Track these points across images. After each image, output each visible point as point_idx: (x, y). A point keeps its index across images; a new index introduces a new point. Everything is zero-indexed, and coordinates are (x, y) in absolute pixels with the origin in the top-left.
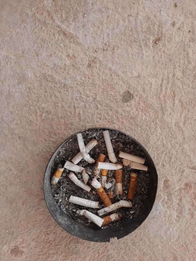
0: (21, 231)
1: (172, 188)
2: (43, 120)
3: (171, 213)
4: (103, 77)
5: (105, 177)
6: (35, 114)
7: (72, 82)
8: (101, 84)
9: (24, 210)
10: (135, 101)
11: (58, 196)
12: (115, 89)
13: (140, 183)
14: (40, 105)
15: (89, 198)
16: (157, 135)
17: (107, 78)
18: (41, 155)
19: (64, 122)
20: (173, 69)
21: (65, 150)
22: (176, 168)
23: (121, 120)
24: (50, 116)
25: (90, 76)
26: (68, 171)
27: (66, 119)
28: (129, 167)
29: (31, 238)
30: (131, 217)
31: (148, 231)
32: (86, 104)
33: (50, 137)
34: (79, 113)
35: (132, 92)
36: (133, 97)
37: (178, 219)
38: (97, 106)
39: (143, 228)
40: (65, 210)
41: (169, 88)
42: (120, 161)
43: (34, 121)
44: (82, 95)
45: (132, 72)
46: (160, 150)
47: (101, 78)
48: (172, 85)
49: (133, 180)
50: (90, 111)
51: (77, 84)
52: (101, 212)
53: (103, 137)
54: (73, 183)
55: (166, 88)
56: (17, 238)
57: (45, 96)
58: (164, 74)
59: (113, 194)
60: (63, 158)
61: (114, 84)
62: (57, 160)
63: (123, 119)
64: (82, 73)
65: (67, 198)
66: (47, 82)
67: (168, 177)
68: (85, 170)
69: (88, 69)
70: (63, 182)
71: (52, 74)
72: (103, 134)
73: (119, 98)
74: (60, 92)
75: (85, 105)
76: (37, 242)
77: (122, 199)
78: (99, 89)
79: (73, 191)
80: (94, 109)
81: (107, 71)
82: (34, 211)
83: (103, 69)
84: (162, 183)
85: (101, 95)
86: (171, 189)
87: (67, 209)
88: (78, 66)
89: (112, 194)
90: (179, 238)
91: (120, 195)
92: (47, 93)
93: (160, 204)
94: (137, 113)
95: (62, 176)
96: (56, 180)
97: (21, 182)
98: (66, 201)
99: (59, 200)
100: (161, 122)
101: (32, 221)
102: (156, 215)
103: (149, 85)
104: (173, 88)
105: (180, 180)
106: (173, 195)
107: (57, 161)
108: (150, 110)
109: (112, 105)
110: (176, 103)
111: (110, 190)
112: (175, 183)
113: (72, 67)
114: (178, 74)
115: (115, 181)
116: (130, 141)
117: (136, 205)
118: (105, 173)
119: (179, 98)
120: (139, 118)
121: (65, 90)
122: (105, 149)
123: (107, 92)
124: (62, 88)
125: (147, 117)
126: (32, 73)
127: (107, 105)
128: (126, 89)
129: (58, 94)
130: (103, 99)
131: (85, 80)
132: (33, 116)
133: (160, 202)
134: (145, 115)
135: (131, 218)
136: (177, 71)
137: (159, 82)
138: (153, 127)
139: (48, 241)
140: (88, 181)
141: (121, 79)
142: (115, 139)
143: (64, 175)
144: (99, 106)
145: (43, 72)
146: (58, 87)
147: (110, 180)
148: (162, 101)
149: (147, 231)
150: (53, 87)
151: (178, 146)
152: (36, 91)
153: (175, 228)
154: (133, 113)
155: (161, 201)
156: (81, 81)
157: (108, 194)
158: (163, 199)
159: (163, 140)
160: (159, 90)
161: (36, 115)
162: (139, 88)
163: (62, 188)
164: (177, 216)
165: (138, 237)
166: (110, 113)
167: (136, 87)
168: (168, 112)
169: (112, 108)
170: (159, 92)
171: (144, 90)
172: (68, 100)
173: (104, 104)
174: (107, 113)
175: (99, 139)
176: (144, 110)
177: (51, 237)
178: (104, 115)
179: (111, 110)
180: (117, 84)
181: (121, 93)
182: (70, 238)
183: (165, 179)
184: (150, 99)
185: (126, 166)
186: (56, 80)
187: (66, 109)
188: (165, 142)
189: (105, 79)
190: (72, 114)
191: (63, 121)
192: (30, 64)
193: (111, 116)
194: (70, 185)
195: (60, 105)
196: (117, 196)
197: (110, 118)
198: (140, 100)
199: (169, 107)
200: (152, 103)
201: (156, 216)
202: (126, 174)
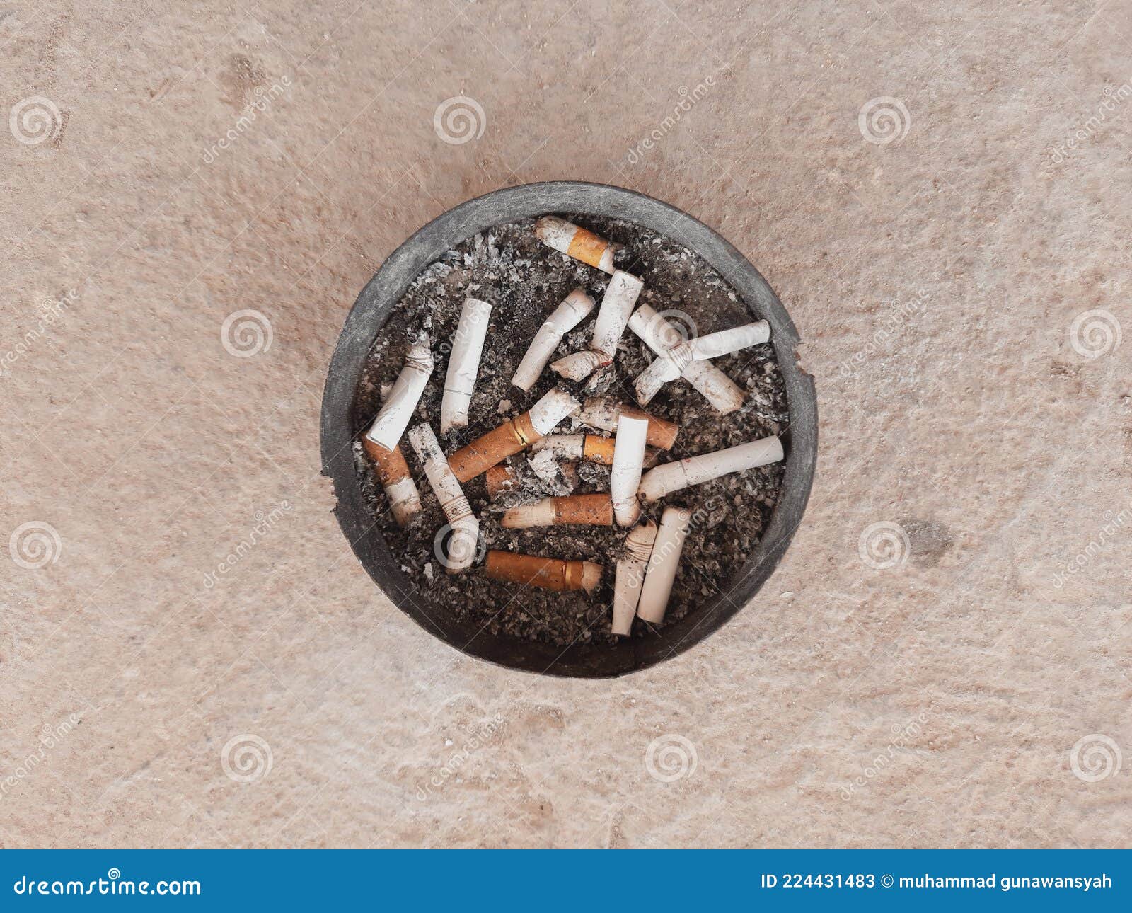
0: (327, 97)
1: (530, 744)
2: (811, 175)
3: (420, 741)
4: (1009, 429)
5: (578, 452)
6: (839, 138)
7: (983, 295)
8: (981, 421)
9: (418, 107)
10: (908, 575)
11: (491, 247)
12: (959, 484)
13: (548, 604)
14: (879, 157)
15: (482, 383)
16: (758, 673)
17: (1008, 447)
18: (659, 170)
19: (806, 267)
20: (1054, 738)
21: (686, 275)
22: (617, 763)
23: (822, 514)
24: (829, 203)
25: (1011, 372)
26: (598, 290)
27: (819, 273)
28: (624, 552)
29: (300, 139)
30: (409, 570)
31: (340, 645)
32: (889, 360)
33: (739, 207)
34: (847, 331)
35: (947, 559)
36: (924, 565)
37: (395, 772)
38: (883, 407)
39: (350, 621)
40: (428, 280)
41: (968, 722)
42: (650, 513)
43: (805, 133)
44: (927, 340)
45: (1037, 559)
46: (692, 689)
47: (1006, 422)
48: (984, 735)
49: (568, 575)
50: (857, 376)
51: (977, 319)
52: (424, 439)
53: (749, 438)
54: (546, 311)
55: (967, 711)
56: (296, 81)
57: (918, 177)
58: (1030, 698)
59: (506, 487)
60: (651, 268)
61: (979, 478)
62: (644, 239)
63: (827, 524)
64: (1023, 336)
65: (476, 287)
66: (978, 185)
67: (575, 728)
68: (607, 364)
69: (1045, 365)
70: (548, 269)
71: (1015, 208)
72: (760, 438)
73: (920, 505)
74: (935, 244)
75: (884, 355)
76: (284, 163)
77: (481, 526)
78: (956, 415)
79: (509, 315)
80: (869, 396)
81: (1036, 447)
82: (417, 148)
83: (1045, 429)
84: (549, 703)
85: (930, 425)
86: (523, 741)
87: (430, 291)
88: (1054, 321)
89: (504, 483)
90: (313, 780)
91: (500, 516)
92: (930, 184)
93: (458, 695)
94: (856, 584)
95: (572, 263)
96: (561, 239)
97: (541, 86)
98: (466, 286)
99: (470, 255)
100: (817, 691)
101: (371, 142)
102: (412, 676)
103: (980, 636)
104: (972, 741)
105: (565, 778)
106: (496, 749)
107: (641, 241)
108: (871, 643)
109: (885, 475)
110: (904, 756)
111: (525, 475)
112: (550, 759)
113: (1049, 293)
114: (1035, 761)
115: (562, 494)
116: (736, 556)
117: (457, 590)
118: (595, 449)
119: (926, 766)
120: (834, 594)
121: (945, 264)
122: (695, 449)
123: (945, 452)
124: (956, 251)
125: (836, 629)
126: (1017, 120)
127: (886, 451)
128: (960, 531)
129: (926, 235)
130: (912, 436)
131: (995, 350)
132: (830, 132)
133: (464, 694)
134: (849, 620)
135: (404, 568)
136: (1044, 754)
137: (996, 680)
138: (793, 656)
139: (287, 213)
140: (564, 376)
141: (1006, 511)
142: (738, 490)
143: (580, 271)
144: (882, 417)
145: (1025, 169)
146: (960, 233)
147: (567, 473)
148: (910, 693)
149: (339, 637)
150: (960, 213)
151: (714, 766)
152: (937, 137)
153: (352, 762)
154: (854, 567)
155: (473, 697)
156: (989, 336)
157: (503, 464)
158: (480, 705)
159: (740, 700)
160: (959, 679)
161: (831, 142)
162: (964, 592)
163: (524, 266)
164: (405, 772)
165: (313, 603)
166: (853, 467)
167: (971, 577)
168: (865, 720)
169: (873, 474)
170: (952, 679)
171: (960, 612)
172: (903, 281)
173: (888, 438)
174: (850, 455)
175: (740, 419)
176: (870, 617)
177: (306, 227)
178: (841, 438)
179: (865, 470)
180: (983, 493)
181: (939, 513)
182: (304, 307)
183: (568, 712)
184: (919, 639)
185: (624, 540)
186: (992, 224)
187: (864, 274)
188: (730, 709)
189: (1001, 441)
190: (842, 298)
191: (810, 262)
192: (1058, 110)
193: (838, 472)
194: (534, 302)
195: (880, 245)
196: (500, 503)
197: (826, 467)
198: (912, 596)
199: (884, 724)
200: (902, 651)
201: (407, 675)
202: (591, 543)
